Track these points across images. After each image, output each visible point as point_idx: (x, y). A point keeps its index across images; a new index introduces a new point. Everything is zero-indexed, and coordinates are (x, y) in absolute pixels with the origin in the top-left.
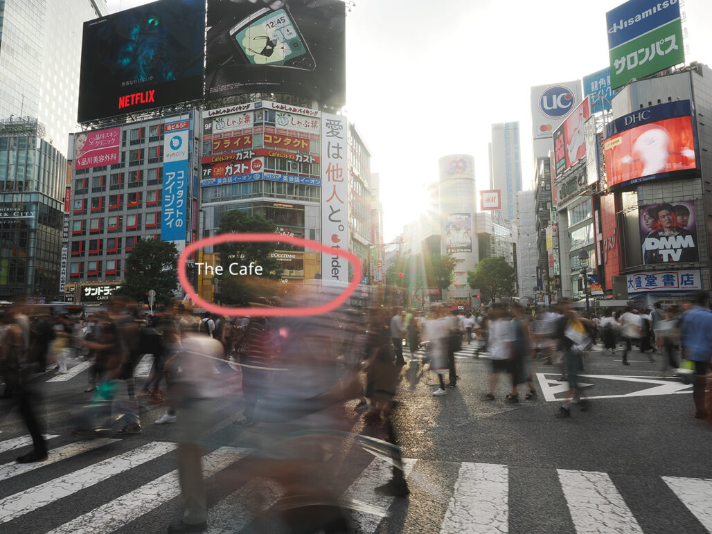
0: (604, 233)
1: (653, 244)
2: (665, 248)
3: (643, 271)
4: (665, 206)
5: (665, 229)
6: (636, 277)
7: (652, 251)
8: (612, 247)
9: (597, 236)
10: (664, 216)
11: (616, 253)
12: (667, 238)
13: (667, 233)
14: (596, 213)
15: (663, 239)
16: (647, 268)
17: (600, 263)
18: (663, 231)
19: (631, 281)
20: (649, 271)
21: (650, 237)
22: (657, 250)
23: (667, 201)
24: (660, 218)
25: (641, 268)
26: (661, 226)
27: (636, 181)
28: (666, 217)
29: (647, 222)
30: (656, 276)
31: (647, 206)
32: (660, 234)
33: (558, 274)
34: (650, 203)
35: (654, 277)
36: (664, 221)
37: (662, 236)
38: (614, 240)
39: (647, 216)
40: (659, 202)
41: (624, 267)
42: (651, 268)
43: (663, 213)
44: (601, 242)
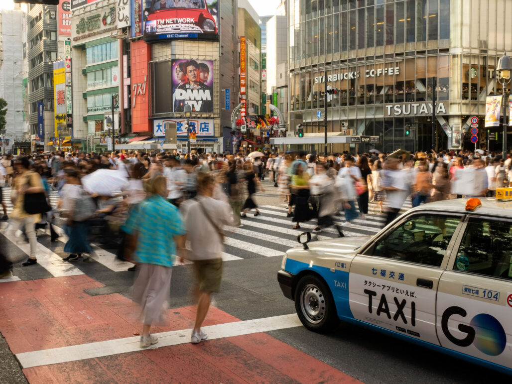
0: (134, 79)
1: (181, 94)
2: (190, 100)
3: (172, 118)
4: (192, 62)
5: (191, 83)
6: (164, 123)
7: (180, 101)
8: (141, 93)
9: (124, 80)
10: (191, 71)
11: (146, 99)
12: (192, 90)
13: (192, 86)
14: (125, 57)
15: (189, 91)
16: (176, 115)
17: (126, 106)
18: (190, 84)
19: (159, 126)
20: (177, 118)
21: (179, 88)
22: (184, 101)
23: (195, 58)
24: (188, 72)
25: (170, 116)
26: (188, 79)
27: (172, 36)
28: (192, 73)
29: (178, 74)
30: (182, 123)
31: (178, 60)
32: (187, 86)
33: (70, 113)
34: (181, 57)
35: (180, 124)
36: (190, 76)
37: (188, 89)
38: (144, 86)
39: (178, 69)
40: (188, 58)
41: (153, 113)
42: (178, 115)
43: (190, 68)
44: (129, 87)
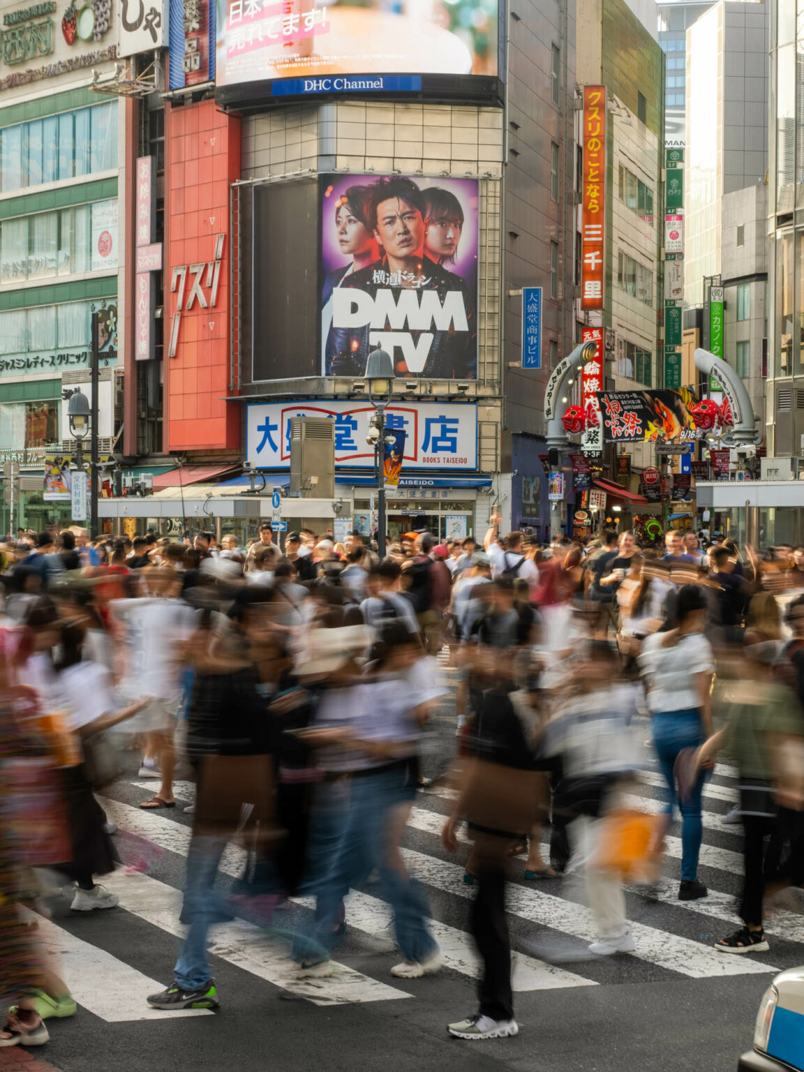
0: (176, 249)
1: (354, 308)
2: (387, 328)
3: (317, 398)
4: (398, 186)
5: (393, 264)
6: (288, 415)
7: (350, 333)
8: (202, 301)
9: (140, 252)
10: (392, 220)
11: (220, 325)
12: (396, 292)
13: (396, 278)
14: (145, 166)
15: (384, 295)
16: (331, 388)
17: (143, 350)
18: (387, 270)
19: (267, 428)
20: (336, 398)
21: (349, 283)
22: (363, 332)
23: (408, 168)
24: (381, 222)
25: (312, 389)
26: (382, 251)
27: (322, 85)
28: (398, 226)
29: (344, 232)
30: (355, 417)
31: (345, 177)
32: (378, 276)
34: (356, 167)
35: (349, 420)
36: (391, 237)
37: (382, 286)
38: (214, 275)
39: (345, 212)
40: (382, 167)
41: (245, 378)
42: (342, 389)
43: (390, 207)
44: (158, 277)
